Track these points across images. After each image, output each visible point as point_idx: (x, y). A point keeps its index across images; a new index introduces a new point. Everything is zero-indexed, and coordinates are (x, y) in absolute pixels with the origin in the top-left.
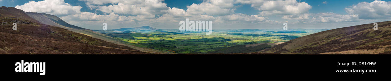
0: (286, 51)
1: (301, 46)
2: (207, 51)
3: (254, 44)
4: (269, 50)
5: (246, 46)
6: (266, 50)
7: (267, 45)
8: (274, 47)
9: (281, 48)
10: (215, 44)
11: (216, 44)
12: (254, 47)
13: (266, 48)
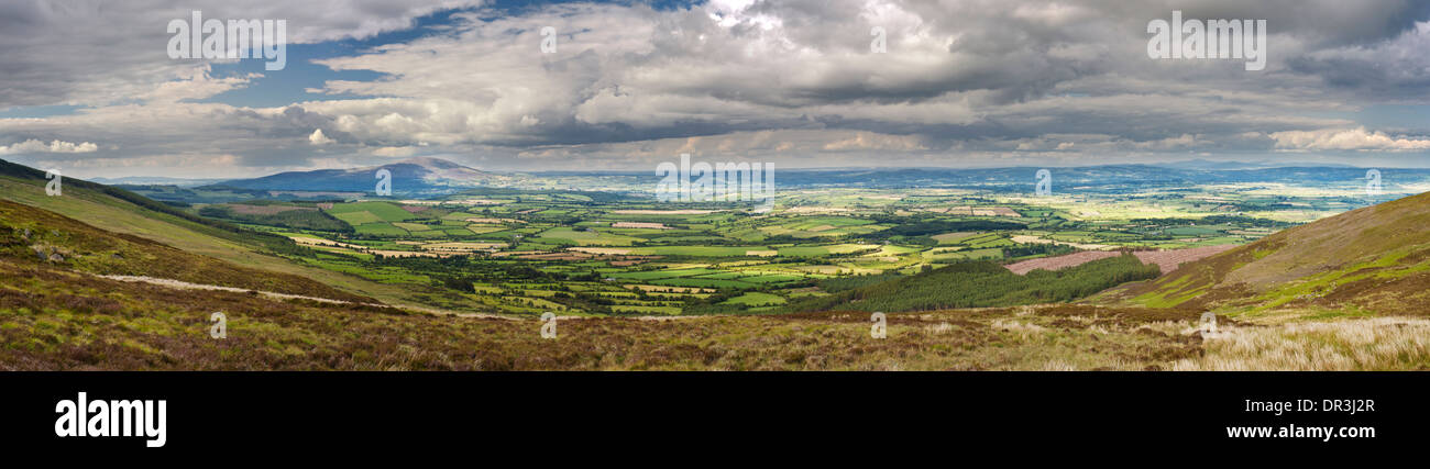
0: (1248, 295)
1: (1338, 268)
2: (781, 300)
3: (1060, 255)
4: (1145, 290)
5: (1012, 268)
6: (1126, 294)
7: (1137, 262)
8: (1175, 275)
9: (1219, 277)
10: (832, 256)
11: (838, 255)
12: (1060, 274)
13: (1129, 278)
